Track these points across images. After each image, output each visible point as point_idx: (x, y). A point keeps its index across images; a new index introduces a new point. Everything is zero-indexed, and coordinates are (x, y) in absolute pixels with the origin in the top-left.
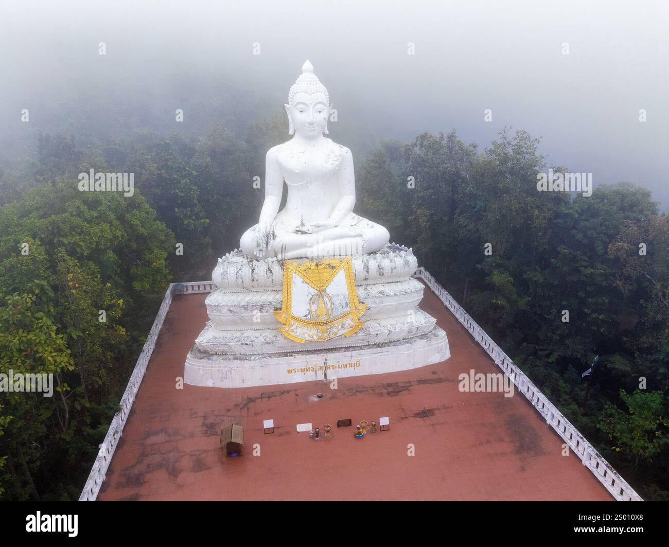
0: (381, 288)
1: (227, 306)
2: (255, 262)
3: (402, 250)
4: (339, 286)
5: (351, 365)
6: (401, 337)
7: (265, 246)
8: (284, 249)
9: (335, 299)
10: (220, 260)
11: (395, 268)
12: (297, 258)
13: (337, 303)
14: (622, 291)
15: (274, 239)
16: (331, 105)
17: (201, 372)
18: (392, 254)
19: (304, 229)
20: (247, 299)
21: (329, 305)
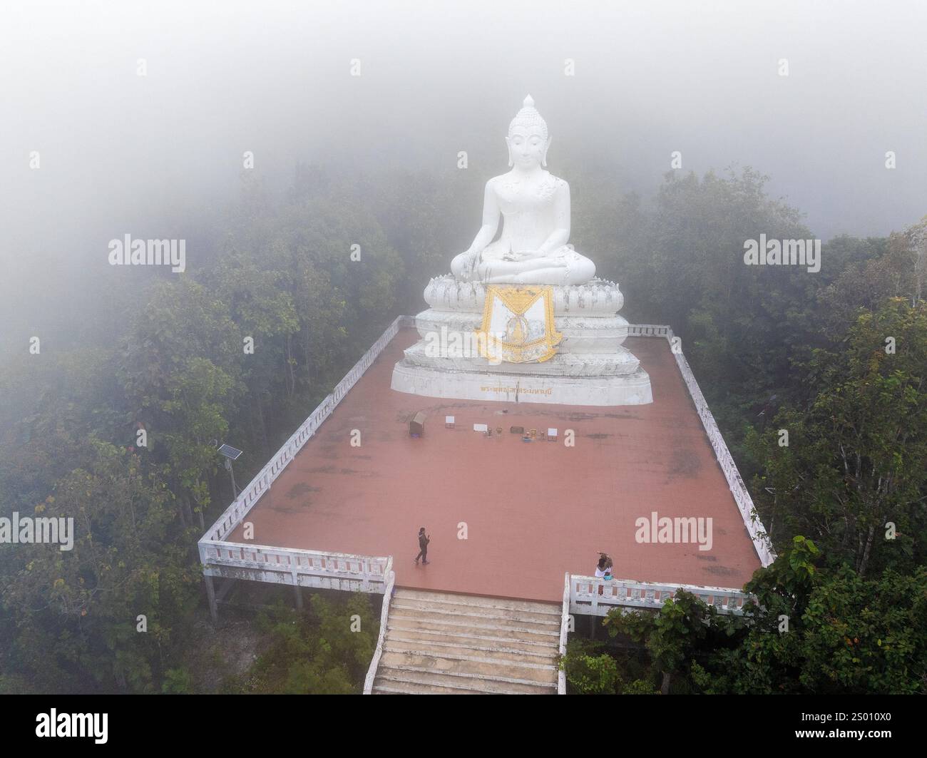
0: (581, 321)
1: (434, 322)
2: (461, 284)
3: (606, 284)
4: (537, 312)
5: (542, 392)
6: (598, 372)
7: (471, 267)
8: (489, 273)
9: (532, 324)
10: (432, 279)
11: (597, 301)
12: (501, 284)
13: (534, 328)
14: (830, 340)
15: (480, 263)
16: (551, 138)
17: (406, 379)
18: (595, 287)
19: (511, 256)
20: (452, 317)
21: (525, 330)
